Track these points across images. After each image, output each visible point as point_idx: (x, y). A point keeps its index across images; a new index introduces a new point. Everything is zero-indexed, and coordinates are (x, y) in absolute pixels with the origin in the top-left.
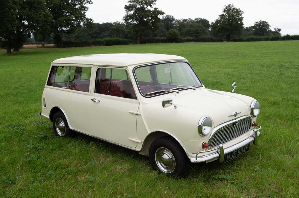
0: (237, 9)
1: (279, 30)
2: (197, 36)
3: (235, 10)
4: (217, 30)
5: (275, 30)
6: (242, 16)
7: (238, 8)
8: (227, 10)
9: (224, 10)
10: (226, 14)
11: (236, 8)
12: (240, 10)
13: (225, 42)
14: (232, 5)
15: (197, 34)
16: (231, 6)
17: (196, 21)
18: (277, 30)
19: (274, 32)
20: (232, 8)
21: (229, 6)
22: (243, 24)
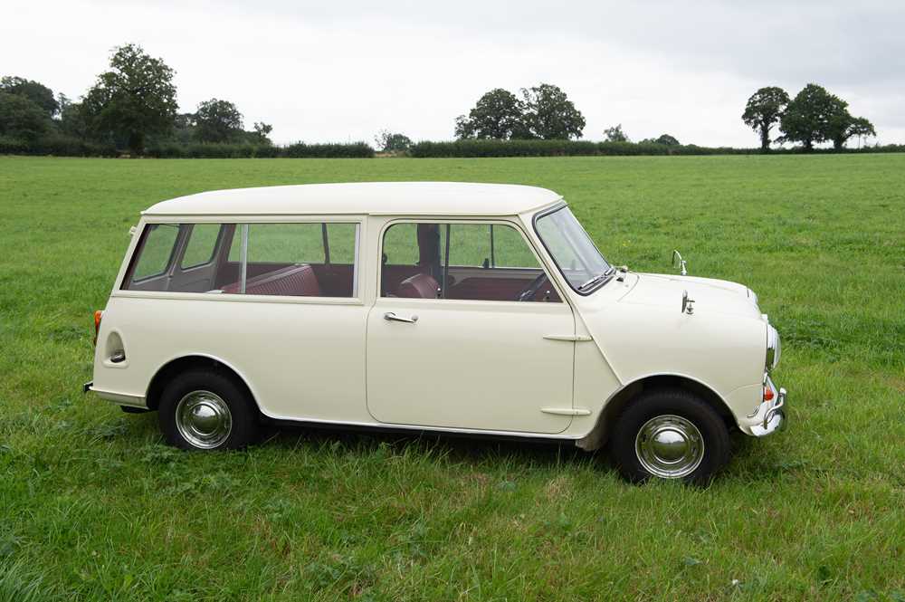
0: (154, 61)
1: (268, 129)
2: (31, 138)
3: (149, 64)
4: (98, 122)
5: (256, 127)
6: (173, 82)
7: (157, 59)
8: (122, 59)
9: (115, 59)
10: (124, 74)
11: (152, 57)
12: (165, 63)
13: (126, 158)
14: (137, 46)
15: (33, 129)
16: (135, 50)
17: (7, 88)
18: (261, 127)
19: (254, 133)
20: (138, 56)
21: (130, 49)
22: (176, 106)
